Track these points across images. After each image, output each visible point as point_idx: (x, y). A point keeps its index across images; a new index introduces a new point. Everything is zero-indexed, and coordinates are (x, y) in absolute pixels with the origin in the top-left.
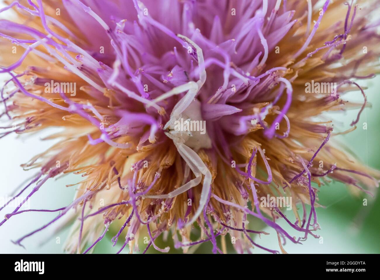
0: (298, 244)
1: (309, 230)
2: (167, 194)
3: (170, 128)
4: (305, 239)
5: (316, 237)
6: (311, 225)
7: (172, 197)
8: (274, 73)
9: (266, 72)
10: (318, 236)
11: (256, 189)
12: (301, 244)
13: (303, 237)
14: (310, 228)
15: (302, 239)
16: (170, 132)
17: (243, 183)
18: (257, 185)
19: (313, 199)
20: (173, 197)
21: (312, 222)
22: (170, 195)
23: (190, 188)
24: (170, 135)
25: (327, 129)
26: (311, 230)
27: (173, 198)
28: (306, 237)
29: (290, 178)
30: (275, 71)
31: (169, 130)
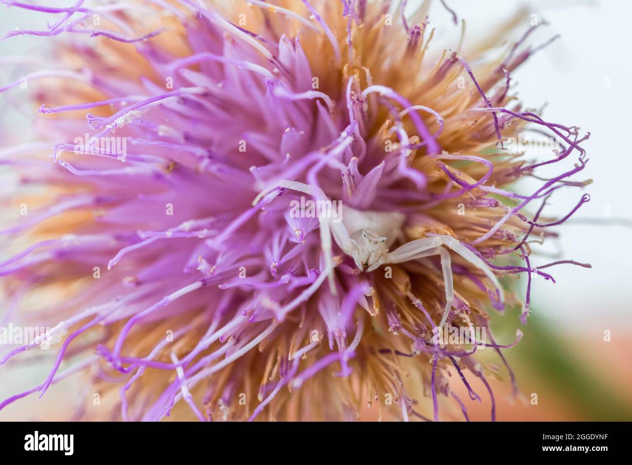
0: (586, 165)
1: (575, 142)
2: (446, 302)
3: (365, 263)
4: (584, 152)
5: (587, 137)
6: (568, 137)
7: (453, 298)
8: (353, 97)
9: (347, 107)
10: (587, 134)
11: (491, 186)
12: (588, 162)
13: (580, 154)
14: (572, 138)
15: (582, 157)
16: (369, 265)
17: (473, 197)
18: (486, 182)
19: (538, 120)
20: (453, 295)
21: (565, 134)
22: (449, 299)
23: (450, 268)
24: (374, 265)
25: (452, 60)
26: (575, 140)
27: (455, 296)
28: (582, 150)
29: (494, 133)
30: (352, 95)
31: (366, 265)
